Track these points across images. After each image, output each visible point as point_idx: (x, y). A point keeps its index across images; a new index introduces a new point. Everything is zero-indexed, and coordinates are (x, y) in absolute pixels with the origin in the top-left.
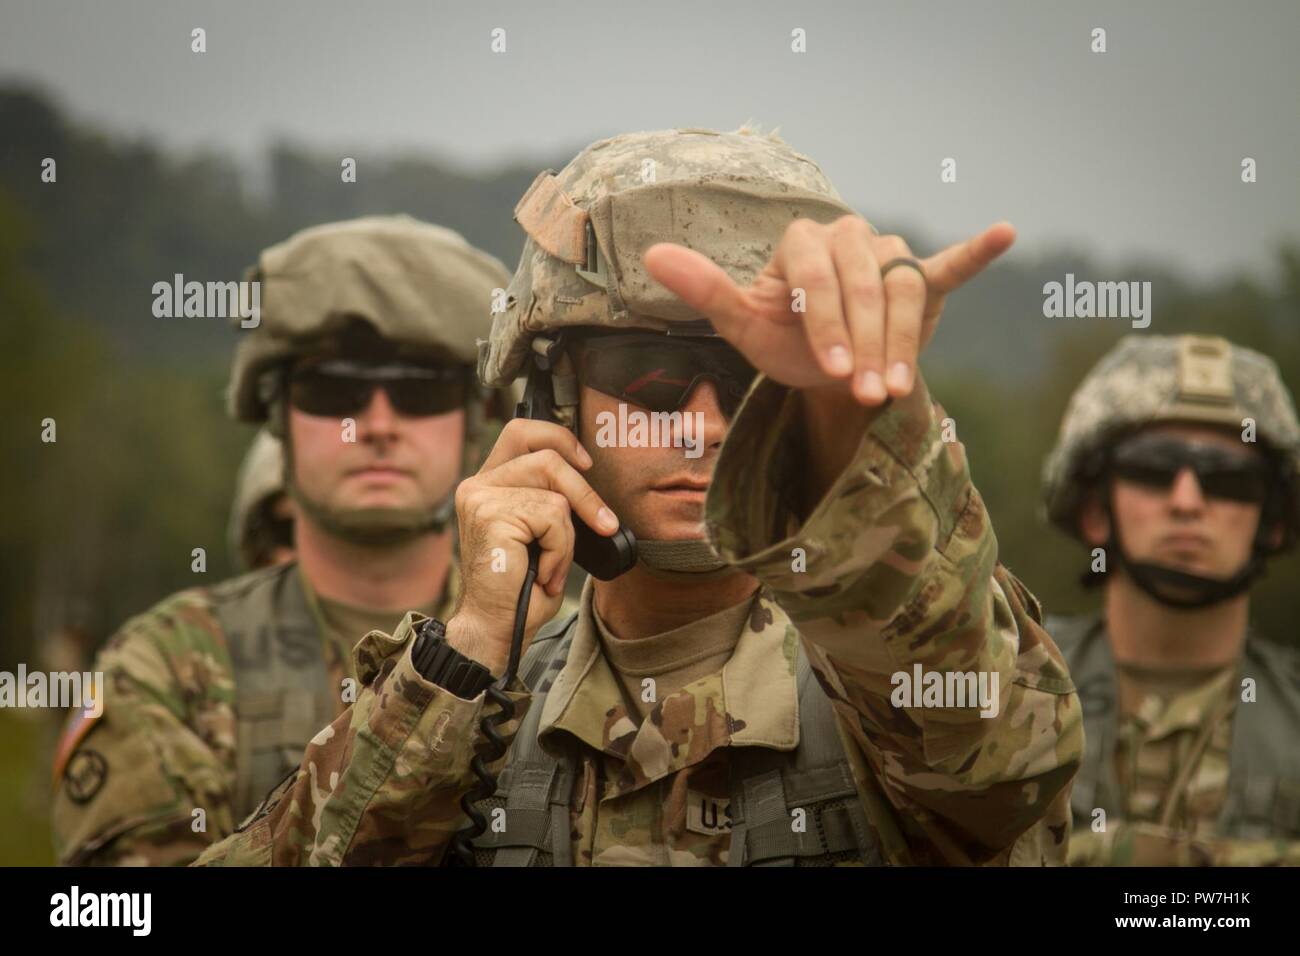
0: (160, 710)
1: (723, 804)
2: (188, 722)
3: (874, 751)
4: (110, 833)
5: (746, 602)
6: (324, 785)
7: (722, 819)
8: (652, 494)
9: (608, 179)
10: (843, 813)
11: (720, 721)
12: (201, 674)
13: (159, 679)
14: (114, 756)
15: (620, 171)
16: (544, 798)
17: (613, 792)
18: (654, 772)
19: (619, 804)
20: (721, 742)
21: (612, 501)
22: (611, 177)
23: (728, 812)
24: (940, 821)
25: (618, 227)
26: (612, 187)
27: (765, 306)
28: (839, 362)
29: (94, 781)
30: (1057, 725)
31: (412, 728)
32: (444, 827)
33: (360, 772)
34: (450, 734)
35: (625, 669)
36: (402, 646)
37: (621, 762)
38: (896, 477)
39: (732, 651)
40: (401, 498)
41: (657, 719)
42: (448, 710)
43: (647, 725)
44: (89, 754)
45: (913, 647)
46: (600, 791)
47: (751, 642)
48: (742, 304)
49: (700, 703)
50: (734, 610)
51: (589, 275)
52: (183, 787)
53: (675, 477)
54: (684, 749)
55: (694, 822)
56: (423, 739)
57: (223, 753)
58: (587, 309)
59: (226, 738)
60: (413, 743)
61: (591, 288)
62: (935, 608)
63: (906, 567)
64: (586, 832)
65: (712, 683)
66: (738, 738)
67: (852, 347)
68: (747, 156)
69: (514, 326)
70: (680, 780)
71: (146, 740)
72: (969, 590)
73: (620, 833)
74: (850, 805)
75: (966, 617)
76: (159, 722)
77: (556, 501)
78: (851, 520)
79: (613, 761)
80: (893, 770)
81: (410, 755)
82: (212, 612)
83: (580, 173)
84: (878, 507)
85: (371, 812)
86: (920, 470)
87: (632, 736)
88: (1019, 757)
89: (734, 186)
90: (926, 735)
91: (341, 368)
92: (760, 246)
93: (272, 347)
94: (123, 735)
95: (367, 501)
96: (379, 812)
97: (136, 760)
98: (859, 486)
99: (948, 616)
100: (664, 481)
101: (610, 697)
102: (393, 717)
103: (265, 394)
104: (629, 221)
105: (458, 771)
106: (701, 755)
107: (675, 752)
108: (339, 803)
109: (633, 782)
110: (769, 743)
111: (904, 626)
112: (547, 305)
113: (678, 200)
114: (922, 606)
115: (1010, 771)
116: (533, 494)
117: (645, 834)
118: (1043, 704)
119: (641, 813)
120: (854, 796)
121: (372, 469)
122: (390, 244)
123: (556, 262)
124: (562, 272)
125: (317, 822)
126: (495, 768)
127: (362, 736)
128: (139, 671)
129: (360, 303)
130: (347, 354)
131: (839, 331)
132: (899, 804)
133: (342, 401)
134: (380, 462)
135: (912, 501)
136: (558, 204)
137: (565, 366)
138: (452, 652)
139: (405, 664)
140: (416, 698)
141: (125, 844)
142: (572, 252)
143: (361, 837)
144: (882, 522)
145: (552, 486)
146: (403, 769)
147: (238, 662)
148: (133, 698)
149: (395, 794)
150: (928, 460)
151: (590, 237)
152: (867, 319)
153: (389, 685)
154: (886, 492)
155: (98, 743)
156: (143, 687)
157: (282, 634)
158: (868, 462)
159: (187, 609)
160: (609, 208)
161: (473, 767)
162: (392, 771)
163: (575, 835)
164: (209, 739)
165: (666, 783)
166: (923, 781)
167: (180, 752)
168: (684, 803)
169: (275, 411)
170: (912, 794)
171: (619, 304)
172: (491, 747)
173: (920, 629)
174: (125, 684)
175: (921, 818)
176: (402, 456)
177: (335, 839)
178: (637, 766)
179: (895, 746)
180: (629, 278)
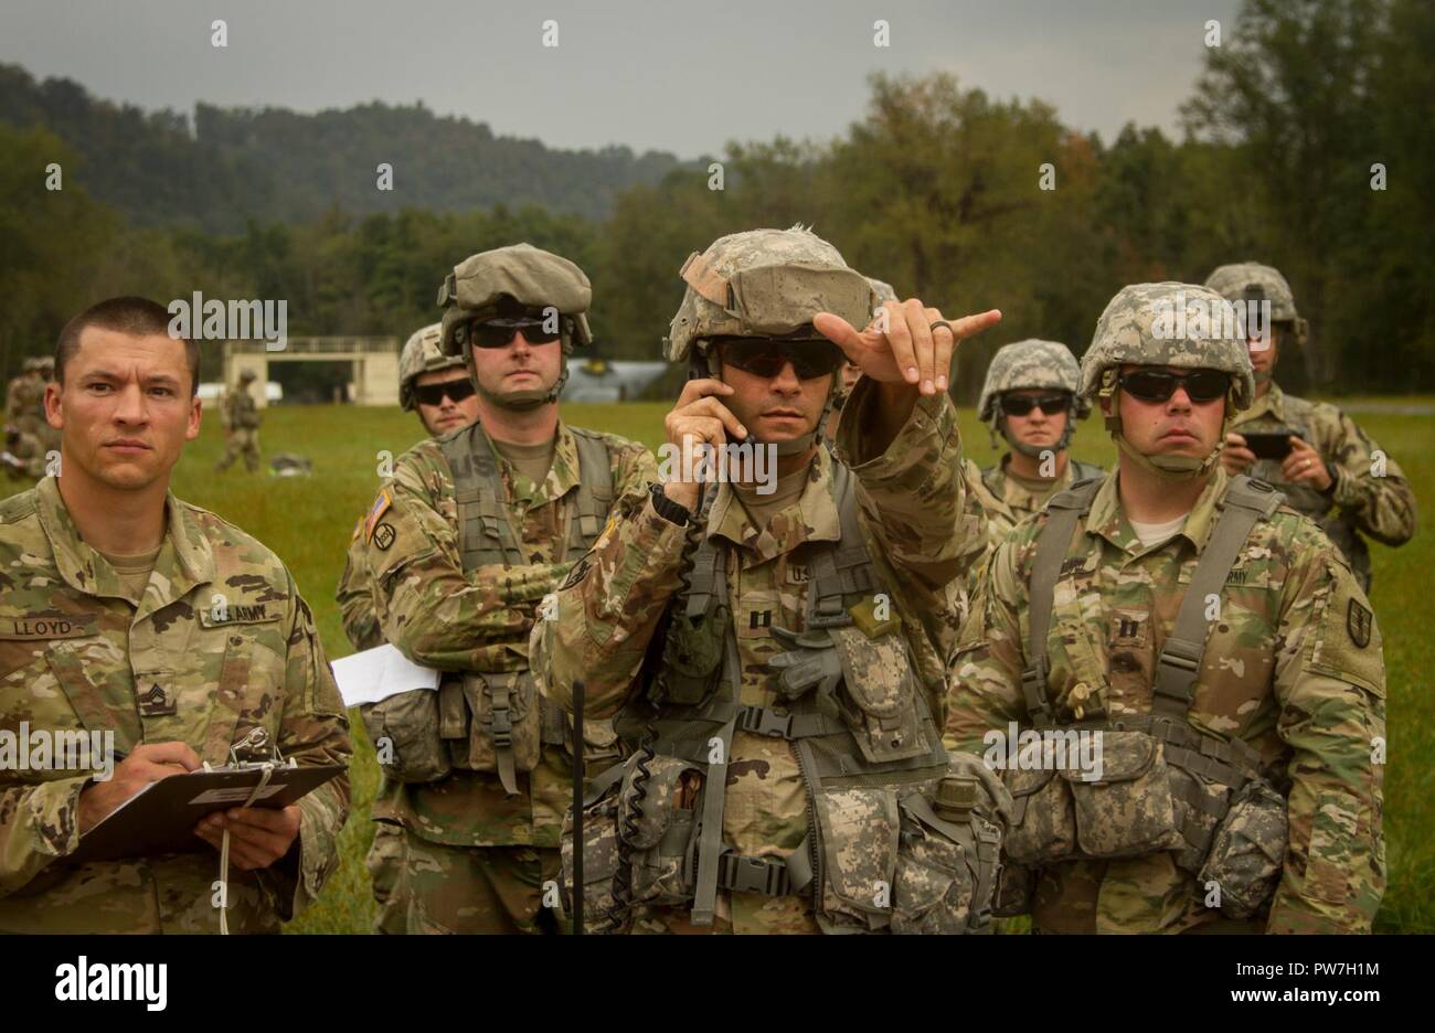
0: (420, 502)
1: (803, 568)
2: (433, 507)
3: (887, 543)
4: (400, 565)
5: (806, 467)
6: (608, 569)
7: (803, 576)
8: (762, 419)
9: (734, 260)
10: (865, 571)
11: (801, 529)
12: (438, 481)
13: (417, 486)
14: (398, 526)
15: (740, 257)
16: (712, 569)
17: (748, 565)
18: (769, 555)
19: (750, 571)
20: (803, 539)
21: (742, 421)
22: (736, 259)
23: (805, 573)
24: (917, 575)
25: (745, 287)
26: (737, 265)
27: (871, 343)
28: (912, 375)
29: (390, 538)
30: (979, 530)
31: (656, 541)
32: (668, 588)
33: (630, 564)
34: (674, 544)
35: (747, 502)
36: (645, 499)
37: (752, 550)
38: (928, 422)
39: (802, 492)
40: (534, 385)
41: (770, 529)
42: (674, 532)
43: (765, 532)
44: (385, 525)
45: (925, 502)
46: (741, 564)
47: (812, 487)
48: (860, 343)
49: (791, 519)
50: (802, 471)
51: (730, 312)
52: (434, 540)
53: (774, 409)
54: (784, 543)
55: (790, 579)
56: (661, 547)
57: (452, 521)
58: (726, 328)
59: (453, 514)
60: (656, 549)
61: (729, 317)
62: (938, 483)
63: (929, 466)
64: (736, 586)
65: (796, 510)
66: (811, 537)
67: (919, 368)
68: (802, 246)
69: (687, 334)
70: (783, 558)
71: (414, 517)
72: (953, 474)
73: (752, 585)
74: (868, 567)
75: (951, 486)
76: (419, 507)
77: (717, 422)
78: (906, 446)
79: (747, 550)
80: (897, 552)
81: (655, 555)
82: (440, 449)
83: (718, 256)
84: (919, 438)
85: (638, 583)
86: (938, 419)
87: (755, 537)
88: (961, 546)
89: (803, 266)
90: (924, 541)
91: (498, 323)
92: (817, 295)
93: (462, 314)
94: (402, 515)
95: (517, 388)
96: (641, 584)
97: (410, 527)
98: (913, 429)
99: (943, 487)
100: (767, 411)
101: (742, 517)
102: (646, 537)
103: (459, 339)
104: (750, 285)
105: (676, 561)
106: (793, 546)
107: (780, 545)
108: (619, 579)
109: (757, 559)
110: (827, 538)
111: (923, 493)
112: (706, 324)
113: (775, 274)
114: (932, 483)
115: (957, 553)
116: (705, 419)
117: (765, 585)
118: (973, 520)
119: (763, 574)
120: (870, 563)
121: (518, 372)
122: (519, 257)
123: (709, 303)
124: (713, 309)
125: (607, 588)
126: (692, 556)
127: (629, 546)
128: (407, 482)
129: (507, 287)
130: (501, 315)
131: (913, 360)
132: (897, 567)
133: (500, 339)
134: (521, 369)
135: (934, 435)
136: (708, 273)
137: (714, 354)
138: (669, 500)
139: (649, 508)
140: (658, 527)
141: (407, 570)
142: (722, 300)
143: (632, 596)
144: (920, 445)
145: (714, 415)
146: (651, 562)
147: (456, 475)
148: (405, 496)
149: (648, 575)
150: (942, 415)
151: (730, 291)
152: (926, 353)
153: (642, 519)
154: (924, 432)
155: (389, 519)
156: (409, 489)
157: (476, 459)
158: (917, 418)
159: (425, 447)
160: (740, 278)
161: (683, 556)
162: (646, 563)
163: (729, 586)
164: (444, 514)
165: (775, 560)
166: (912, 558)
167: (430, 522)
168: (785, 568)
169: (465, 347)
170: (906, 564)
171: (747, 326)
172: (692, 547)
173: (930, 494)
174: (399, 488)
175: (908, 574)
176: (532, 364)
177: (618, 597)
178: (760, 551)
179: (900, 542)
180: (752, 313)
